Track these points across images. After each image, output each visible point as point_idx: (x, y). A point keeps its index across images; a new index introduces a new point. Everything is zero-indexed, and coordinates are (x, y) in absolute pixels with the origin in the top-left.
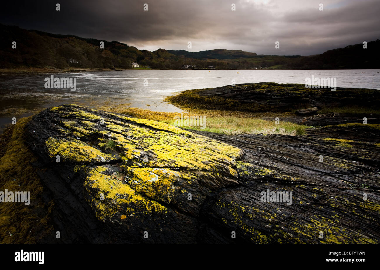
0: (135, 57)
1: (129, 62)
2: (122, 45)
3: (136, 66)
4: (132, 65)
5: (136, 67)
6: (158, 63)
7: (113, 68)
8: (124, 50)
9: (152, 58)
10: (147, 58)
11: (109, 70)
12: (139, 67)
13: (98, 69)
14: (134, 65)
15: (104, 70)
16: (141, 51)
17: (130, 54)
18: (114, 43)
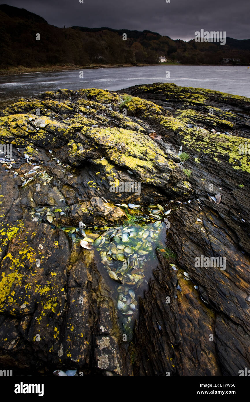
0: (166, 49)
1: (156, 56)
2: (154, 35)
3: (163, 60)
4: (159, 59)
5: (163, 62)
6: (190, 56)
7: (135, 64)
8: (155, 41)
9: (185, 50)
10: (180, 50)
11: (129, 65)
12: (167, 62)
13: (119, 64)
14: (161, 60)
15: (125, 66)
16: (174, 41)
17: (162, 45)
18: (145, 33)
